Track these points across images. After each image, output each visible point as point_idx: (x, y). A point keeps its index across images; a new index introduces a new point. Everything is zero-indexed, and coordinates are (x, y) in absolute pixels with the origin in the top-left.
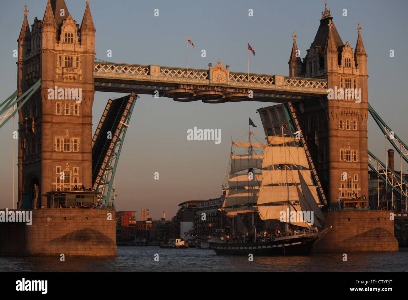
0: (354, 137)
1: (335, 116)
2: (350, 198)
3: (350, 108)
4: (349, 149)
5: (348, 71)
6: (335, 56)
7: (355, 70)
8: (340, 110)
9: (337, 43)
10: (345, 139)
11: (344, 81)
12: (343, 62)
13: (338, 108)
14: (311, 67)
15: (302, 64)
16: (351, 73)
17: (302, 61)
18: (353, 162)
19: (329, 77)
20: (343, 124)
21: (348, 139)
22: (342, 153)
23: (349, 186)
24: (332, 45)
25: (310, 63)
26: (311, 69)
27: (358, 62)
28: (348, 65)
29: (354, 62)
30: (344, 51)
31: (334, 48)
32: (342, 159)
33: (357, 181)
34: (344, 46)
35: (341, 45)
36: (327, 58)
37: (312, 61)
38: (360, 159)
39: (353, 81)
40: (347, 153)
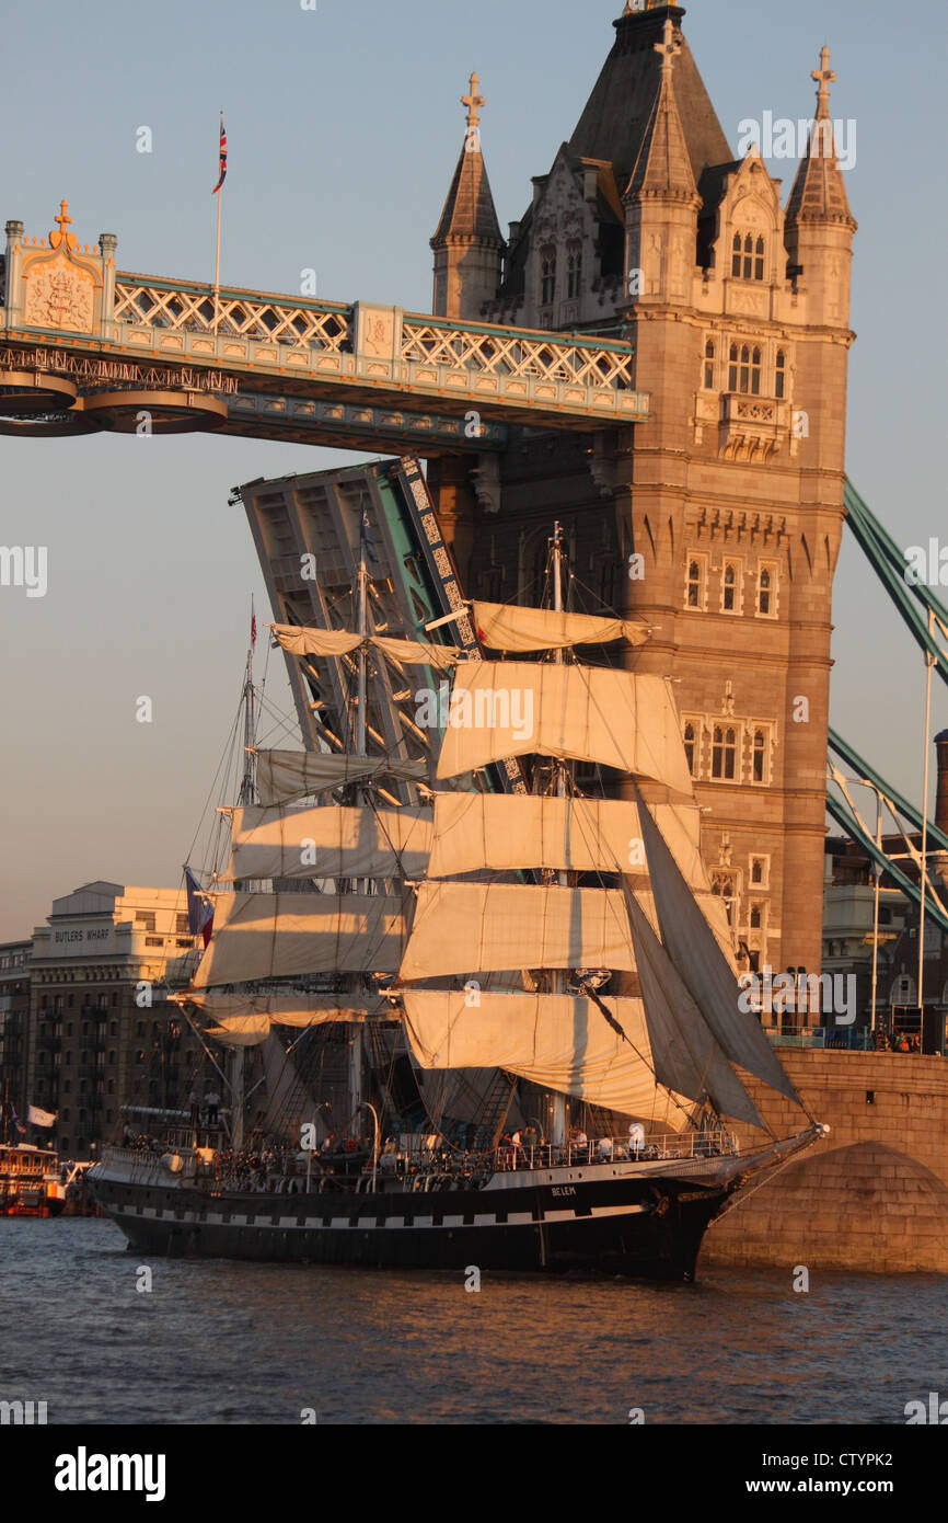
0: (759, 656)
1: (663, 536)
3: (745, 500)
4: (728, 715)
5: (748, 300)
6: (684, 220)
7: (783, 297)
8: (692, 509)
9: (695, 151)
10: (711, 665)
11: (722, 352)
12: (723, 250)
13: (686, 494)
14: (549, 268)
15: (502, 250)
16: (763, 314)
17: (506, 234)
18: (745, 787)
19: (644, 330)
20: (705, 580)
21: (727, 665)
24: (672, 158)
25: (548, 249)
26: (548, 283)
27: (802, 260)
28: (748, 268)
29: (782, 257)
30: (733, 194)
31: (683, 175)
33: (764, 886)
34: (734, 166)
35: (718, 160)
36: (637, 224)
37: (561, 238)
38: (788, 772)
39: (768, 359)
40: (719, 736)
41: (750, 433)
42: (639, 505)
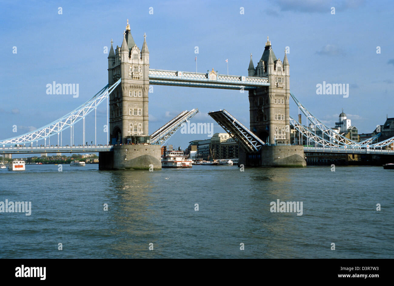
0: (282, 108)
1: (272, 96)
2: (280, 139)
3: (280, 93)
4: (279, 114)
5: (279, 74)
6: (273, 66)
7: (283, 73)
8: (275, 94)
9: (274, 59)
10: (278, 109)
11: (277, 78)
12: (276, 68)
13: (274, 92)
14: (260, 71)
15: (255, 70)
16: (281, 75)
17: (255, 68)
18: (282, 121)
19: (269, 77)
20: (277, 101)
21: (279, 109)
22: (276, 116)
23: (280, 133)
24: (271, 60)
25: (259, 70)
26: (260, 73)
27: (284, 69)
28: (279, 70)
29: (282, 69)
30: (277, 63)
31: (272, 62)
32: (276, 119)
33: (284, 130)
34: (277, 60)
35: (276, 60)
36: (268, 67)
37: (261, 68)
38: (286, 119)
39: (282, 79)
40: (279, 116)
41: (280, 86)
42: (270, 94)
